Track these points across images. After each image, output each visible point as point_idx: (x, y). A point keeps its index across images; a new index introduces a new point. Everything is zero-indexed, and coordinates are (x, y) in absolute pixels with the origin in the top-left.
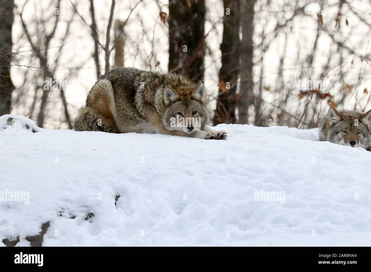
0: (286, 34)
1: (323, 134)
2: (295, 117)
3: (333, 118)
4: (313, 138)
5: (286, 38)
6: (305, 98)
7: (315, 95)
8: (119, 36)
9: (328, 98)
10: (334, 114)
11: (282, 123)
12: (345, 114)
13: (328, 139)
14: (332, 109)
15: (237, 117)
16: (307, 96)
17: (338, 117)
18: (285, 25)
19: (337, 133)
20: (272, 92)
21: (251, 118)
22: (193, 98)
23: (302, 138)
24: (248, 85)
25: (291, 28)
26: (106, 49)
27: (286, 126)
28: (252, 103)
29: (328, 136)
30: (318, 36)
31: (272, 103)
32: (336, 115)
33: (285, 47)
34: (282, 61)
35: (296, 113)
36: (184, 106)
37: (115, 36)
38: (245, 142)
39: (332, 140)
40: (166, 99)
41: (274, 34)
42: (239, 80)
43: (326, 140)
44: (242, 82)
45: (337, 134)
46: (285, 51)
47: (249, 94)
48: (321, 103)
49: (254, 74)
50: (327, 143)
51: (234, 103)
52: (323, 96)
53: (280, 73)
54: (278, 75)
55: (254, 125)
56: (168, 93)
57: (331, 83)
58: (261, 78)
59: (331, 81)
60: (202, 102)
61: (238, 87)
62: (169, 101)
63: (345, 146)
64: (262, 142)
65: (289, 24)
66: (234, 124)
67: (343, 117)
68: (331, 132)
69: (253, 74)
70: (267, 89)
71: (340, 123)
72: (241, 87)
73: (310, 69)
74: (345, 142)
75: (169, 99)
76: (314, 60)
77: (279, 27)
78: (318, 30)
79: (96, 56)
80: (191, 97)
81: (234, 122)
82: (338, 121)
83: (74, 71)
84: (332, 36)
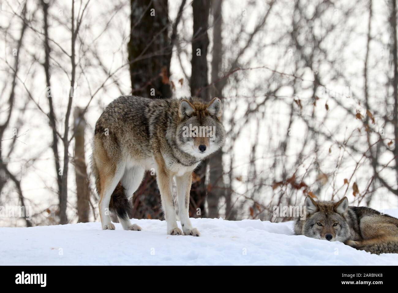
0: (258, 121)
1: (298, 226)
2: (268, 209)
3: (310, 208)
4: (287, 232)
5: (258, 125)
6: (279, 188)
7: (289, 185)
8: (79, 124)
9: (303, 188)
10: (311, 203)
11: (254, 216)
12: (321, 204)
13: (303, 233)
14: (308, 198)
15: (207, 210)
16: (280, 186)
17: (314, 207)
18: (256, 110)
19: (312, 225)
20: (243, 183)
21: (222, 211)
22: (207, 114)
23: (276, 232)
24: (218, 176)
25: (263, 113)
26: (65, 139)
27: (258, 219)
28: (222, 194)
29: (303, 229)
30: (291, 122)
31: (244, 195)
32: (312, 205)
33: (257, 134)
34: (254, 149)
35: (270, 205)
36: (198, 123)
37: (74, 124)
38: (214, 237)
39: (307, 234)
40: (181, 113)
41: (245, 120)
42: (208, 170)
43: (301, 234)
44: (211, 172)
45: (312, 227)
46: (257, 139)
47: (220, 185)
48: (296, 193)
49: (224, 164)
50: (303, 237)
51: (203, 195)
52: (298, 186)
53: (252, 162)
54: (250, 164)
55: (224, 218)
56: (183, 106)
57: (306, 172)
58: (231, 169)
59: (307, 170)
60: (218, 118)
61: (207, 178)
62: (184, 115)
63: (321, 240)
64: (233, 237)
65: (261, 109)
66: (203, 219)
67: (320, 207)
68: (306, 224)
69: (222, 164)
70: (239, 179)
71: (316, 214)
72: (211, 177)
73: (284, 157)
74: (321, 235)
75: (184, 113)
76: (288, 147)
77: (250, 112)
78: (291, 114)
79: (54, 146)
80: (206, 112)
81: (203, 215)
82: (315, 211)
83: (30, 162)
84: (306, 122)
